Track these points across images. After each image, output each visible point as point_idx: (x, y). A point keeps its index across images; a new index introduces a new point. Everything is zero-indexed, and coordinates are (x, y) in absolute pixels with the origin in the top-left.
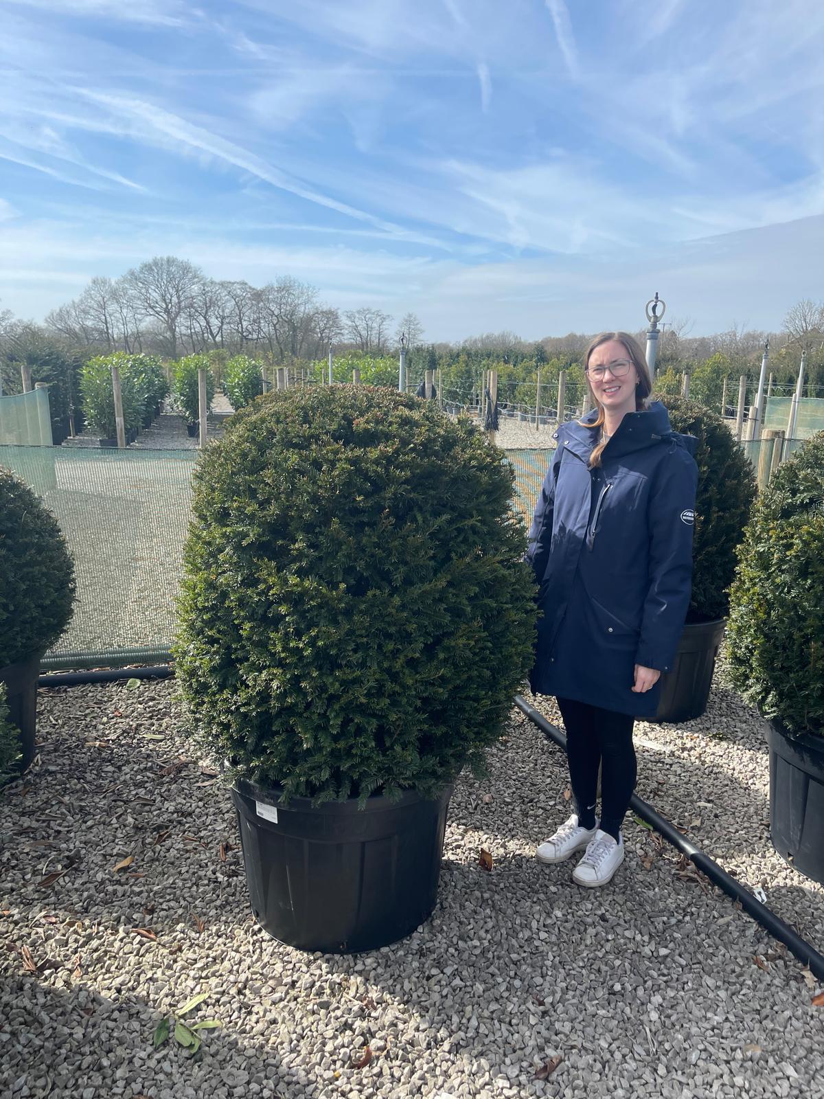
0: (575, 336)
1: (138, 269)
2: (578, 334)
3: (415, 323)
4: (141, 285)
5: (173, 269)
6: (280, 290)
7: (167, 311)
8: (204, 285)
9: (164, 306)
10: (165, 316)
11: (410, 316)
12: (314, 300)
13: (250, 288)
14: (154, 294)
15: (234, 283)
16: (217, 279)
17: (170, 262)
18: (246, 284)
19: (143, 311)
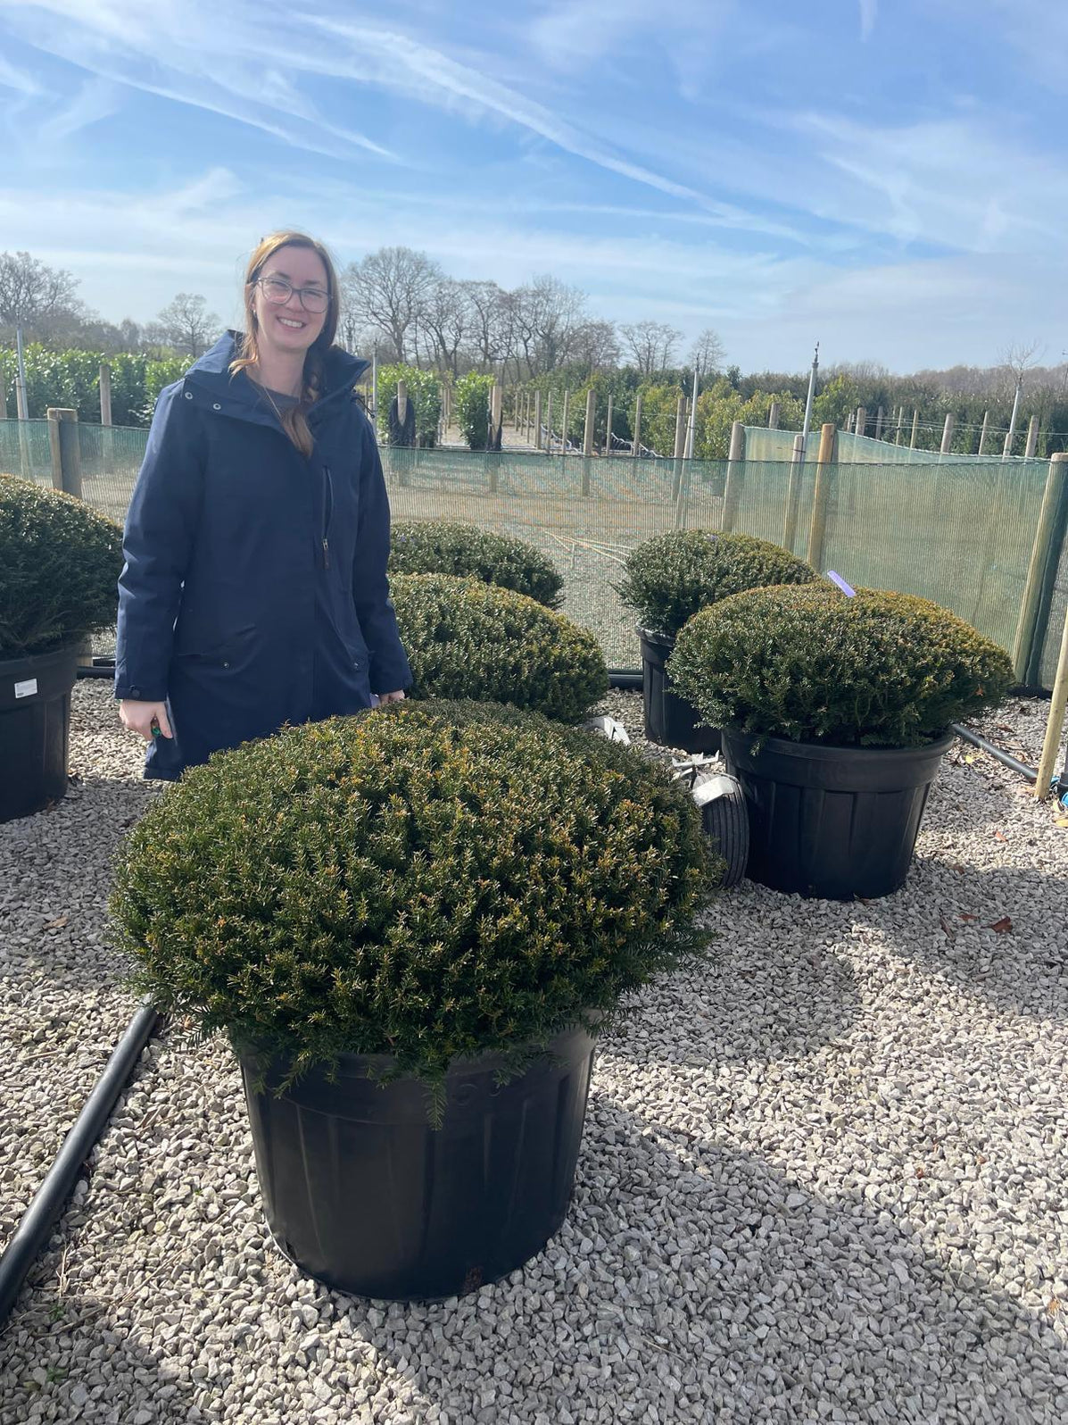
0: (965, 370)
1: (361, 263)
2: (970, 366)
3: (716, 342)
4: (364, 285)
5: (404, 264)
6: (536, 294)
7: (394, 320)
8: (440, 285)
9: (391, 314)
10: (391, 327)
11: (709, 334)
12: (581, 309)
13: (501, 291)
14: (381, 297)
15: (479, 284)
16: (457, 279)
17: (401, 254)
18: (495, 285)
19: (364, 318)
